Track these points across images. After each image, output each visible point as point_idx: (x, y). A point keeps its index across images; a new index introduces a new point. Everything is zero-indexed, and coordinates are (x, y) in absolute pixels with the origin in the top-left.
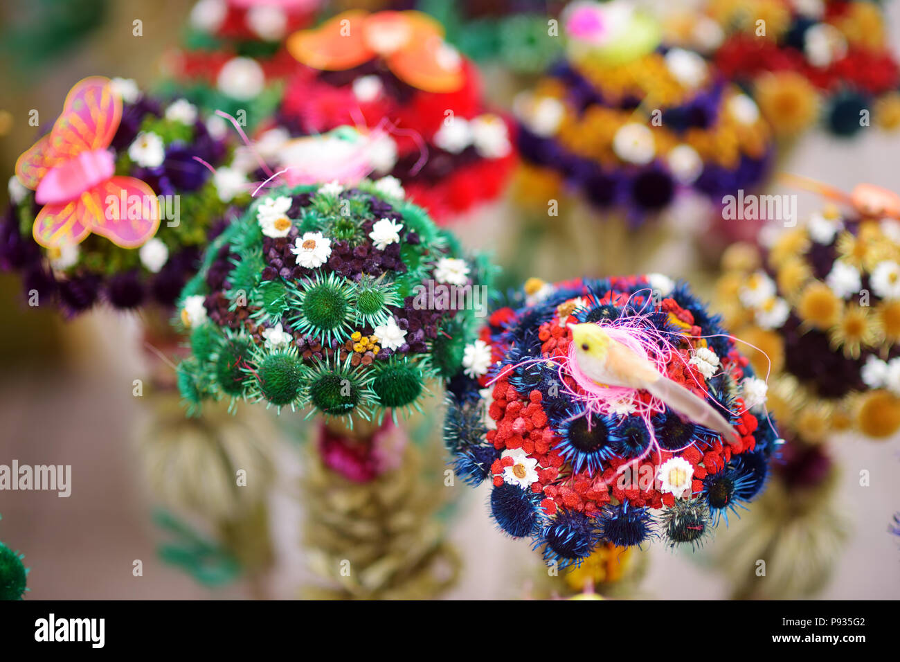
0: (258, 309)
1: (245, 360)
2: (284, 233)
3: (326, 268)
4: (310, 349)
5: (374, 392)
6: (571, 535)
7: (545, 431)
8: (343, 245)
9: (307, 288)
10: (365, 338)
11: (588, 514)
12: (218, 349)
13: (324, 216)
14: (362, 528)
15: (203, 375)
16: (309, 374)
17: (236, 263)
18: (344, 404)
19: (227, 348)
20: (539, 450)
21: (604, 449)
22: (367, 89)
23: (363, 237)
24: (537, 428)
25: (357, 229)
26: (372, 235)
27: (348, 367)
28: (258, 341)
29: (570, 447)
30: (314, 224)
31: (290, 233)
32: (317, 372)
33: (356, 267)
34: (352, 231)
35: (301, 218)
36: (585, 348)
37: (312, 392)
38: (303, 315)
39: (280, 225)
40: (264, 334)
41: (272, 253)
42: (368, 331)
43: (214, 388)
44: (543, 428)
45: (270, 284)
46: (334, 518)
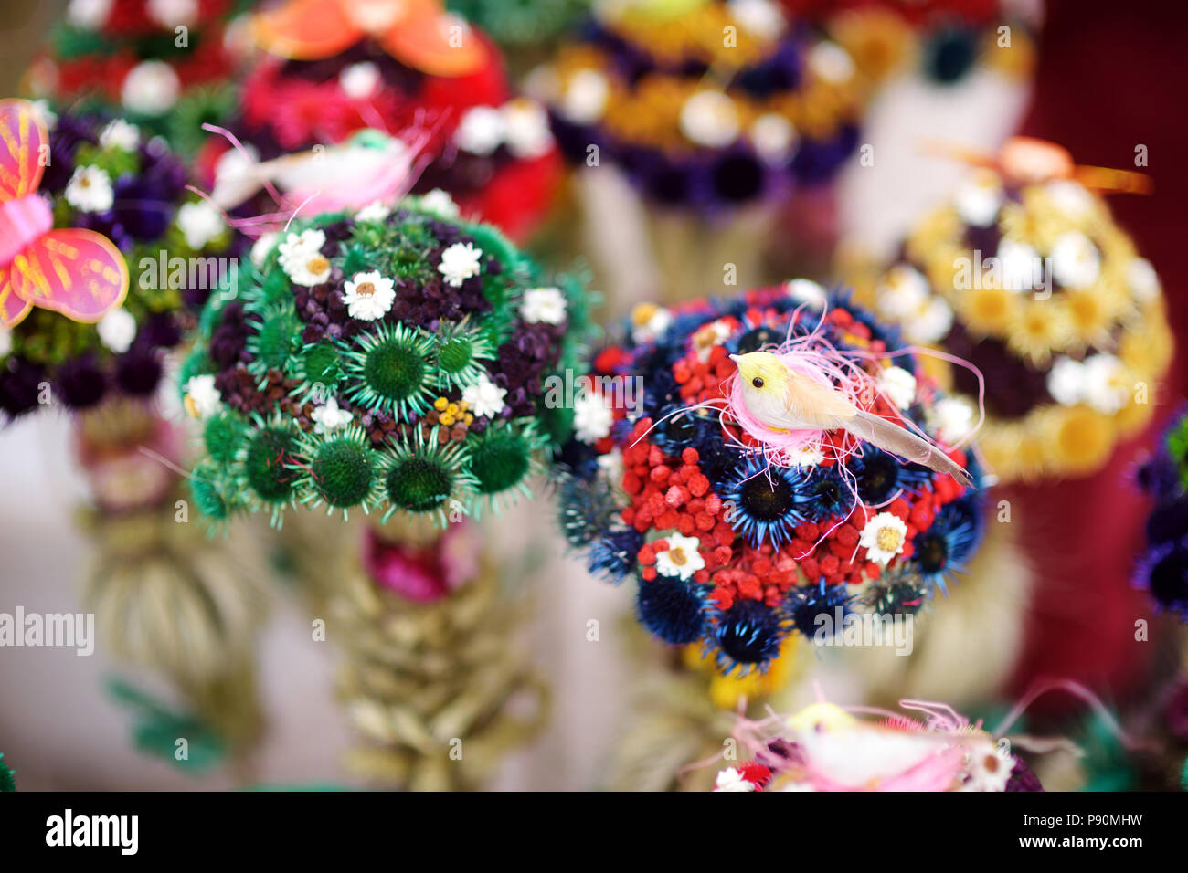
0: (301, 382)
1: (290, 453)
2: (322, 278)
3: (390, 319)
4: (381, 429)
5: (471, 475)
6: (756, 632)
7: (709, 499)
8: (408, 285)
9: (368, 347)
10: (453, 406)
11: (770, 603)
12: (246, 445)
13: (374, 250)
14: (434, 665)
15: (228, 480)
16: (384, 462)
17: (257, 326)
18: (434, 495)
19: (259, 441)
20: (702, 526)
21: (790, 514)
22: (360, 82)
23: (431, 271)
24: (698, 498)
25: (422, 262)
26: (442, 268)
27: (435, 445)
28: (305, 426)
29: (744, 517)
30: (362, 261)
31: (331, 277)
32: (393, 458)
33: (430, 313)
34: (417, 265)
35: (342, 256)
36: (758, 383)
37: (390, 485)
38: (365, 383)
39: (315, 268)
40: (314, 416)
41: (311, 306)
42: (455, 395)
43: (247, 496)
44: (704, 497)
45: (314, 348)
46: (397, 656)
